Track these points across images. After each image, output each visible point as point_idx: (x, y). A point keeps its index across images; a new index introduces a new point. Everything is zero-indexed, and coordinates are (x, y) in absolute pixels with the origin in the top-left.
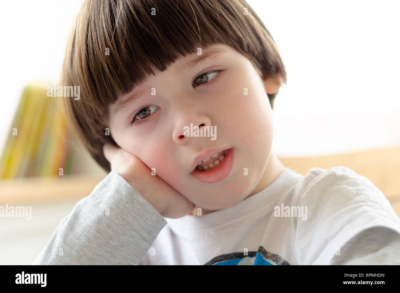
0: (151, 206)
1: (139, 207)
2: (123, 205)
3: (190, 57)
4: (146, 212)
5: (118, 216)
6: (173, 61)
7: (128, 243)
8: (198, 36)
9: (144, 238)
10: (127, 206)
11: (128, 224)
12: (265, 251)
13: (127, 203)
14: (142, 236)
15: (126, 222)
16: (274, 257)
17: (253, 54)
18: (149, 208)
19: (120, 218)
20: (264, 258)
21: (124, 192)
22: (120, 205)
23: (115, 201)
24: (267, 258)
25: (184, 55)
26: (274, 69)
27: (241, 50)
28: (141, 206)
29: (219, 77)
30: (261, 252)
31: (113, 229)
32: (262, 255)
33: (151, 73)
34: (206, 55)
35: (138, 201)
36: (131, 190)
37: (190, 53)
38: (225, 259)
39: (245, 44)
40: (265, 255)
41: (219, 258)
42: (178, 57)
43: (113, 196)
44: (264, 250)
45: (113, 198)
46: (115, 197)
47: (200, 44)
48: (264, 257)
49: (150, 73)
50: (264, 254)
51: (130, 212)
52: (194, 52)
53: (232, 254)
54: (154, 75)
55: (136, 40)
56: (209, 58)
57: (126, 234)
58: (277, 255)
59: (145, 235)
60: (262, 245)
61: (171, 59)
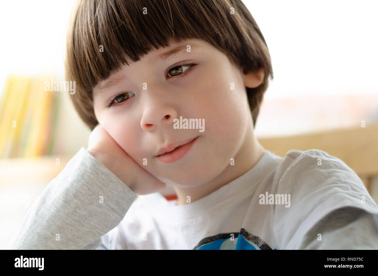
0: (115, 176)
1: (103, 177)
2: (87, 176)
3: (163, 50)
4: (111, 182)
5: (83, 186)
6: (146, 53)
7: (96, 212)
8: (172, 30)
9: (113, 209)
10: (92, 177)
11: (94, 194)
12: (247, 233)
13: (91, 173)
14: (110, 207)
15: (92, 192)
16: (255, 239)
17: (231, 50)
18: (113, 178)
19: (85, 188)
20: (246, 240)
21: (88, 164)
22: (85, 176)
23: (80, 173)
24: (249, 239)
25: (157, 48)
26: (255, 64)
27: (217, 46)
28: (105, 176)
29: (190, 71)
30: (243, 234)
31: (80, 198)
32: (244, 237)
33: (125, 62)
34: (178, 49)
35: (101, 172)
36: (95, 161)
37: (163, 46)
38: (211, 241)
39: (223, 40)
40: (247, 237)
41: (205, 240)
42: (151, 49)
43: (79, 169)
44: (245, 232)
45: (79, 170)
46: (80, 170)
47: (173, 38)
48: (245, 238)
49: (123, 62)
50: (246, 235)
51: (95, 182)
52: (167, 45)
53: (216, 236)
54: (128, 65)
55: (113, 30)
56: (181, 51)
57: (93, 204)
58: (258, 237)
59: (113, 205)
60: (243, 227)
61: (144, 51)
